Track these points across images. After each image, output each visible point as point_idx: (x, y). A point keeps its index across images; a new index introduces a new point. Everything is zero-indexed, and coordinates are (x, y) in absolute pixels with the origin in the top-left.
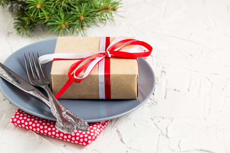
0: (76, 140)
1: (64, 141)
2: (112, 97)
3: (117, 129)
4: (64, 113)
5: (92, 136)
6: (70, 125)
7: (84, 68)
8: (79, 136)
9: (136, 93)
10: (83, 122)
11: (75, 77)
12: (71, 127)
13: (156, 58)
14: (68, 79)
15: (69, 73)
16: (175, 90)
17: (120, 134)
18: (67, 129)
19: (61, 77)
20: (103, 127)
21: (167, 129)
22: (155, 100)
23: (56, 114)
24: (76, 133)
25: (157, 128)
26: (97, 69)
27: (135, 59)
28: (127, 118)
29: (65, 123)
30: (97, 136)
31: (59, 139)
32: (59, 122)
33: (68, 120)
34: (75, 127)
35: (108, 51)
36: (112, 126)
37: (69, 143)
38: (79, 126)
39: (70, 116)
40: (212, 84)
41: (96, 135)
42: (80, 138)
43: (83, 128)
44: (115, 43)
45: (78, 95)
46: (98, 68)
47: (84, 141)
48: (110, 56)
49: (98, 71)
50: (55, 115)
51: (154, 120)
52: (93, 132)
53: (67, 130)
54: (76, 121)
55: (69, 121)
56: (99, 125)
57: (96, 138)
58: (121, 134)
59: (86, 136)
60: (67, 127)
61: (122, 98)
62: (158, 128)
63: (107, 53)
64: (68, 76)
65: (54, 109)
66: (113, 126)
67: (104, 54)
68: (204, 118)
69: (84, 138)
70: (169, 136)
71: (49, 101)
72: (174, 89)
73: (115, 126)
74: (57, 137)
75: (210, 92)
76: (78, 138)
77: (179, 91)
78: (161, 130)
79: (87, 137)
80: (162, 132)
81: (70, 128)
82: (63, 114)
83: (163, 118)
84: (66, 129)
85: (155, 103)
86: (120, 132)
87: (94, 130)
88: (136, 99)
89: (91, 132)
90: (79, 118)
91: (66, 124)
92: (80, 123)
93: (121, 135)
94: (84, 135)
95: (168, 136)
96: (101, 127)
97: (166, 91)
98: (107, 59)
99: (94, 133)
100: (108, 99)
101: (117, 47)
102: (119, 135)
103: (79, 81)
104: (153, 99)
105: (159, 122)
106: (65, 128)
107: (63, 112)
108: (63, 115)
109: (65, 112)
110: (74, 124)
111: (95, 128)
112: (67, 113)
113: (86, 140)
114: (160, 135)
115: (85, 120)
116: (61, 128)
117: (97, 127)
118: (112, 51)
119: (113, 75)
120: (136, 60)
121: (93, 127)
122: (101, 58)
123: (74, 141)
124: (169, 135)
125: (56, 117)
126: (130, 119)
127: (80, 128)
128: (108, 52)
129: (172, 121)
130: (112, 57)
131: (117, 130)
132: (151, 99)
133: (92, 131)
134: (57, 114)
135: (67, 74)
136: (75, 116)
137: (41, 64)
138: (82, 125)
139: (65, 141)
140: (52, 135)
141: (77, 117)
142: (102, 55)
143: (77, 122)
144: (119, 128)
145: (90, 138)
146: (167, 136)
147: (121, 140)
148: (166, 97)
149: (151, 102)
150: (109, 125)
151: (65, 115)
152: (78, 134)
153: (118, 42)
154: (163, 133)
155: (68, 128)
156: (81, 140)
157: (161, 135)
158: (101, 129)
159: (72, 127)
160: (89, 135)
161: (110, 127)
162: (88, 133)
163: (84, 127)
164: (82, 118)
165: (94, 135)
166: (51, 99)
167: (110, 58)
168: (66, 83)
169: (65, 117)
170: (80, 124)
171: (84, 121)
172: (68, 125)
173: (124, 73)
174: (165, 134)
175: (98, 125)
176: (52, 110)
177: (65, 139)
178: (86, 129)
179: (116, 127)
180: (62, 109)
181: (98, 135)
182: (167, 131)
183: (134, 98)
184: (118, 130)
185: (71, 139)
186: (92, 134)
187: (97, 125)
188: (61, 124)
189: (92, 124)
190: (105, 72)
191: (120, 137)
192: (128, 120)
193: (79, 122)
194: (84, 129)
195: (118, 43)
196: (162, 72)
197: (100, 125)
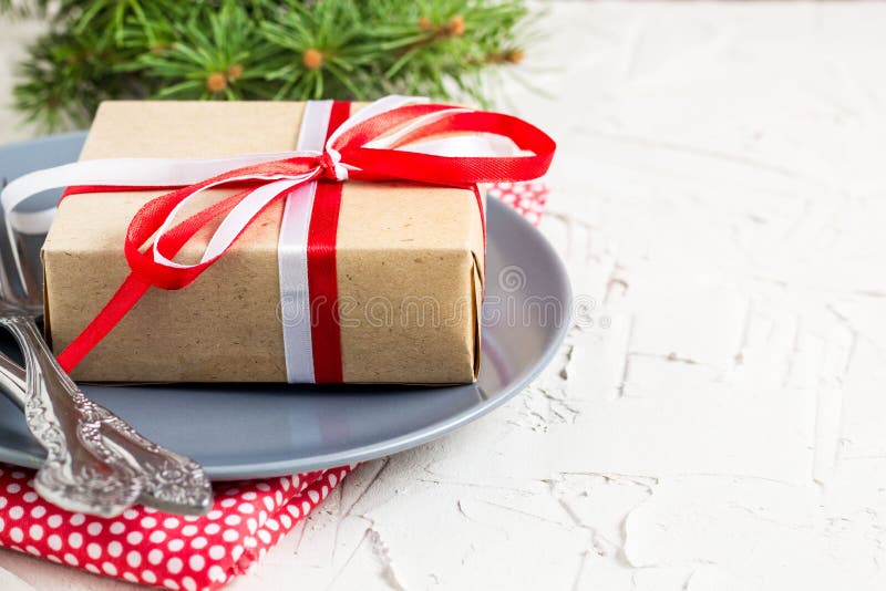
0: (146, 565)
1: (89, 573)
2: (352, 372)
3: (367, 525)
4: (92, 426)
5: (229, 546)
6: (111, 479)
7: (207, 222)
8: (163, 546)
9: (467, 353)
10: (184, 470)
11: (159, 258)
12: (112, 488)
13: (587, 227)
14: (127, 271)
15: (131, 247)
16: (671, 358)
17: (381, 548)
18: (90, 494)
19: (92, 262)
20: (293, 510)
21: (622, 526)
22: (569, 403)
23: (46, 431)
24: (151, 531)
25: (572, 523)
26: (272, 229)
27: (465, 186)
28: (424, 475)
29: (84, 470)
30: (257, 550)
31: (66, 565)
32: (57, 465)
33: (106, 457)
34: (133, 487)
35: (334, 147)
36: (344, 513)
37: (112, 583)
38: (160, 486)
39: (118, 443)
40: (855, 334)
41: (250, 543)
42: (168, 555)
43: (179, 497)
44: (372, 116)
45: (181, 359)
46: (276, 226)
47: (187, 571)
48: (341, 171)
49: (275, 235)
50: (43, 437)
51: (560, 486)
52: (236, 528)
53: (91, 497)
54: (148, 465)
55: (107, 461)
56: (272, 493)
57: (249, 556)
58: (385, 545)
59: (199, 543)
60: (93, 484)
61: (400, 376)
62: (577, 521)
63: (326, 157)
64: (125, 260)
65: (41, 411)
66: (348, 514)
67: (312, 163)
68: (815, 481)
69: (186, 554)
70: (630, 558)
71: (22, 376)
72: (668, 353)
73: (358, 510)
74: (52, 552)
75: (847, 368)
76: (156, 557)
77: (690, 362)
78: (594, 533)
79: (204, 552)
80: (597, 538)
81: (106, 490)
82: (85, 429)
83: (607, 479)
84: (85, 494)
85: (568, 416)
86: (382, 539)
87: (245, 517)
88: (470, 383)
89: (225, 527)
90: (165, 451)
91: (89, 473)
92: (165, 473)
93: (385, 551)
94: (188, 540)
95: (625, 557)
96: (284, 510)
97: (627, 362)
98: (328, 189)
99: (242, 529)
100: (330, 384)
101: (379, 134)
102: (376, 552)
103: (177, 280)
104: (562, 397)
105: (585, 494)
106: (81, 489)
107: (85, 421)
108: (84, 437)
109: (97, 424)
110: (132, 473)
111: (246, 508)
112: (105, 430)
113: (197, 563)
114: (584, 554)
115: (192, 461)
116: (63, 487)
117: (260, 506)
118: (352, 151)
119: (351, 252)
120: (470, 194)
121: (240, 501)
122: (295, 181)
123: (137, 572)
124: (631, 552)
125: (47, 444)
126: (438, 479)
127: (167, 498)
128: (335, 156)
129: (650, 491)
130: (354, 178)
131: (369, 530)
132: (549, 397)
133: (233, 520)
134: (51, 431)
135: (120, 247)
136: (146, 444)
137: (15, 232)
138: (178, 481)
139: (95, 575)
140: (28, 541)
141: (154, 447)
142: (304, 168)
143: (152, 468)
144: (376, 522)
145: (217, 552)
146: (621, 558)
147: (386, 574)
148: (625, 389)
149: (550, 410)
150: (329, 506)
151: (96, 434)
152: (158, 537)
153: (387, 110)
154: (602, 542)
155: (98, 492)
156: (175, 566)
157: (593, 552)
158: (286, 521)
159: (117, 488)
160: (216, 540)
161: (334, 518)
162: (212, 529)
163: (183, 491)
164: (182, 454)
165: (240, 542)
166: (34, 366)
167: (344, 182)
168: (117, 295)
169: (89, 444)
170: (166, 478)
171: (187, 467)
172: (99, 478)
173: (406, 246)
174: (611, 551)
175: (265, 494)
176: (32, 416)
177: (92, 561)
178: (192, 502)
179: (362, 517)
180: (82, 410)
181: (267, 547)
182: (623, 536)
183: (461, 379)
184: (374, 529)
185: (121, 563)
186: (230, 536)
187: (261, 494)
188: (67, 474)
189: (235, 492)
190: (312, 240)
191: (382, 563)
192: (427, 484)
193: (162, 472)
194: (185, 502)
195: (385, 114)
196: (612, 282)
197: (279, 495)
